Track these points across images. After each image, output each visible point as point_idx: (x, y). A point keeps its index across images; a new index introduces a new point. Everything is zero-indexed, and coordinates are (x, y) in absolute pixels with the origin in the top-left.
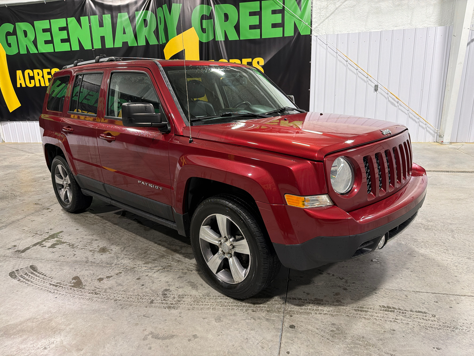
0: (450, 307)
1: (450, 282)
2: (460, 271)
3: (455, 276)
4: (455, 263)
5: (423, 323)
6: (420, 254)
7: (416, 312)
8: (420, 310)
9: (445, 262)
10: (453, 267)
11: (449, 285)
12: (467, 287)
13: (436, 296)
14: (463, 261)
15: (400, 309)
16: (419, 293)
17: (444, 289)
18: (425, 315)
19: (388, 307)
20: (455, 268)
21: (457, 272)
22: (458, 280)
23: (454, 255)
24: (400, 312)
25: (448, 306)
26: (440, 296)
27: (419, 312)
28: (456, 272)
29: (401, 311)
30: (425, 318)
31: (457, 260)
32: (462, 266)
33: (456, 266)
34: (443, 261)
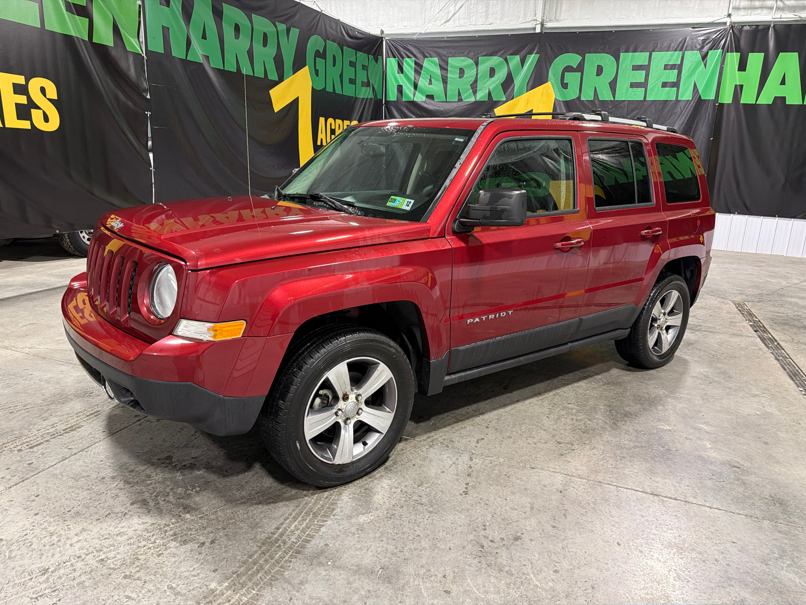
0: (9, 468)
1: (37, 499)
2: (37, 531)
3: (38, 514)
4: (59, 541)
5: (24, 440)
6: (131, 515)
7: (42, 443)
8: (39, 446)
9: (78, 530)
10: (55, 527)
11: (33, 493)
12: (8, 508)
13: (37, 469)
14: (50, 555)
15: (60, 435)
16: (61, 459)
17: (35, 483)
18: (30, 446)
19: (74, 430)
20: (51, 529)
21: (41, 525)
22: (27, 510)
23: (79, 557)
24: (57, 433)
25: (13, 468)
26: (32, 471)
27: (39, 444)
28: (42, 522)
29: (56, 435)
30: (27, 444)
31: (62, 549)
32: (43, 541)
33: (52, 534)
34: (81, 528)
